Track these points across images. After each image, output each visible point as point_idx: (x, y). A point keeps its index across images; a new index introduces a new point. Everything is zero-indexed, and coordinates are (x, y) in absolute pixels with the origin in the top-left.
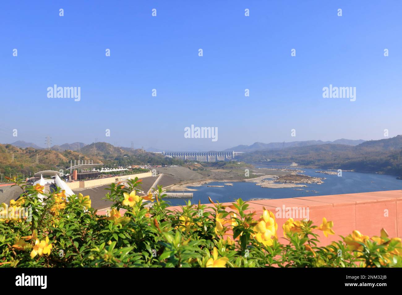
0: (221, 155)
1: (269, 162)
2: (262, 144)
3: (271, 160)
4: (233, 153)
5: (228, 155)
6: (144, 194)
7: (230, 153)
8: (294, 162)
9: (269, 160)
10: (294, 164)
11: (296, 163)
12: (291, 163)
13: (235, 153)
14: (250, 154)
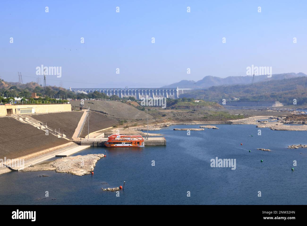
0: (158, 94)
1: (238, 101)
2: (215, 78)
3: (240, 99)
4: (177, 90)
5: (169, 94)
6: (66, 139)
7: (172, 91)
8: (278, 100)
9: (236, 99)
10: (278, 105)
11: (281, 102)
12: (274, 102)
13: (180, 90)
14: (204, 91)
